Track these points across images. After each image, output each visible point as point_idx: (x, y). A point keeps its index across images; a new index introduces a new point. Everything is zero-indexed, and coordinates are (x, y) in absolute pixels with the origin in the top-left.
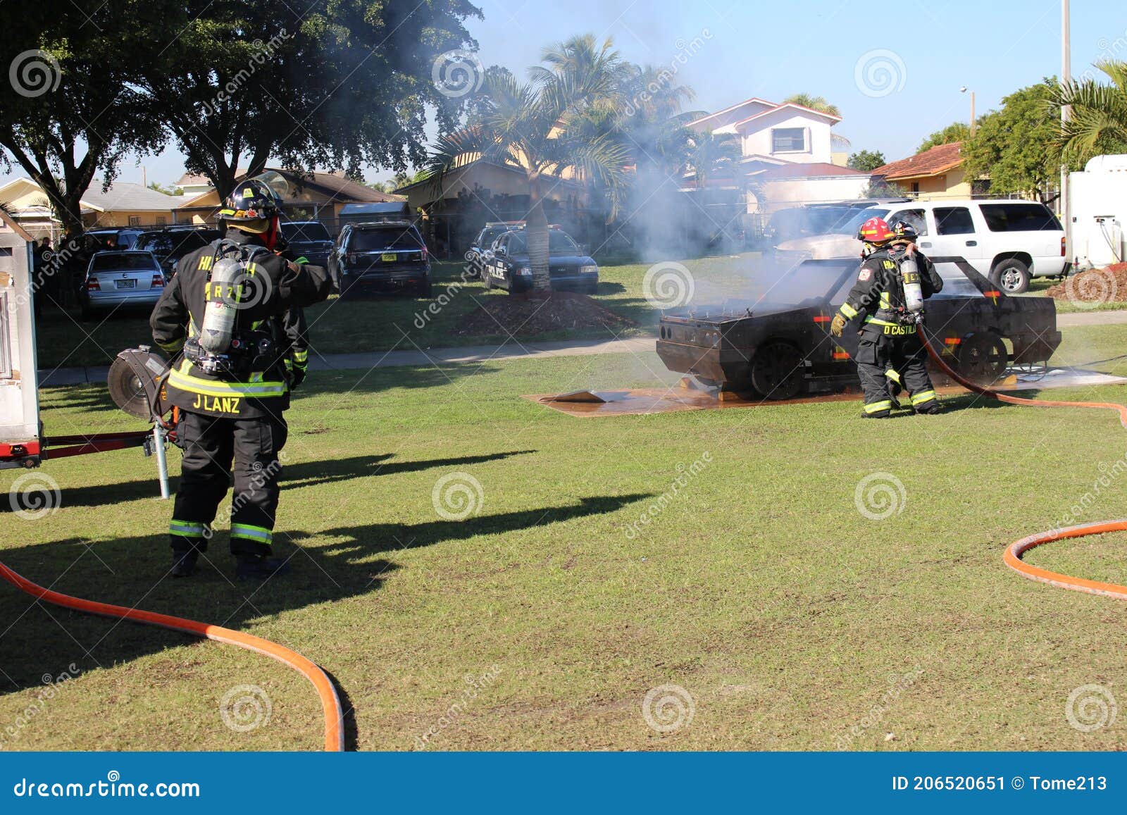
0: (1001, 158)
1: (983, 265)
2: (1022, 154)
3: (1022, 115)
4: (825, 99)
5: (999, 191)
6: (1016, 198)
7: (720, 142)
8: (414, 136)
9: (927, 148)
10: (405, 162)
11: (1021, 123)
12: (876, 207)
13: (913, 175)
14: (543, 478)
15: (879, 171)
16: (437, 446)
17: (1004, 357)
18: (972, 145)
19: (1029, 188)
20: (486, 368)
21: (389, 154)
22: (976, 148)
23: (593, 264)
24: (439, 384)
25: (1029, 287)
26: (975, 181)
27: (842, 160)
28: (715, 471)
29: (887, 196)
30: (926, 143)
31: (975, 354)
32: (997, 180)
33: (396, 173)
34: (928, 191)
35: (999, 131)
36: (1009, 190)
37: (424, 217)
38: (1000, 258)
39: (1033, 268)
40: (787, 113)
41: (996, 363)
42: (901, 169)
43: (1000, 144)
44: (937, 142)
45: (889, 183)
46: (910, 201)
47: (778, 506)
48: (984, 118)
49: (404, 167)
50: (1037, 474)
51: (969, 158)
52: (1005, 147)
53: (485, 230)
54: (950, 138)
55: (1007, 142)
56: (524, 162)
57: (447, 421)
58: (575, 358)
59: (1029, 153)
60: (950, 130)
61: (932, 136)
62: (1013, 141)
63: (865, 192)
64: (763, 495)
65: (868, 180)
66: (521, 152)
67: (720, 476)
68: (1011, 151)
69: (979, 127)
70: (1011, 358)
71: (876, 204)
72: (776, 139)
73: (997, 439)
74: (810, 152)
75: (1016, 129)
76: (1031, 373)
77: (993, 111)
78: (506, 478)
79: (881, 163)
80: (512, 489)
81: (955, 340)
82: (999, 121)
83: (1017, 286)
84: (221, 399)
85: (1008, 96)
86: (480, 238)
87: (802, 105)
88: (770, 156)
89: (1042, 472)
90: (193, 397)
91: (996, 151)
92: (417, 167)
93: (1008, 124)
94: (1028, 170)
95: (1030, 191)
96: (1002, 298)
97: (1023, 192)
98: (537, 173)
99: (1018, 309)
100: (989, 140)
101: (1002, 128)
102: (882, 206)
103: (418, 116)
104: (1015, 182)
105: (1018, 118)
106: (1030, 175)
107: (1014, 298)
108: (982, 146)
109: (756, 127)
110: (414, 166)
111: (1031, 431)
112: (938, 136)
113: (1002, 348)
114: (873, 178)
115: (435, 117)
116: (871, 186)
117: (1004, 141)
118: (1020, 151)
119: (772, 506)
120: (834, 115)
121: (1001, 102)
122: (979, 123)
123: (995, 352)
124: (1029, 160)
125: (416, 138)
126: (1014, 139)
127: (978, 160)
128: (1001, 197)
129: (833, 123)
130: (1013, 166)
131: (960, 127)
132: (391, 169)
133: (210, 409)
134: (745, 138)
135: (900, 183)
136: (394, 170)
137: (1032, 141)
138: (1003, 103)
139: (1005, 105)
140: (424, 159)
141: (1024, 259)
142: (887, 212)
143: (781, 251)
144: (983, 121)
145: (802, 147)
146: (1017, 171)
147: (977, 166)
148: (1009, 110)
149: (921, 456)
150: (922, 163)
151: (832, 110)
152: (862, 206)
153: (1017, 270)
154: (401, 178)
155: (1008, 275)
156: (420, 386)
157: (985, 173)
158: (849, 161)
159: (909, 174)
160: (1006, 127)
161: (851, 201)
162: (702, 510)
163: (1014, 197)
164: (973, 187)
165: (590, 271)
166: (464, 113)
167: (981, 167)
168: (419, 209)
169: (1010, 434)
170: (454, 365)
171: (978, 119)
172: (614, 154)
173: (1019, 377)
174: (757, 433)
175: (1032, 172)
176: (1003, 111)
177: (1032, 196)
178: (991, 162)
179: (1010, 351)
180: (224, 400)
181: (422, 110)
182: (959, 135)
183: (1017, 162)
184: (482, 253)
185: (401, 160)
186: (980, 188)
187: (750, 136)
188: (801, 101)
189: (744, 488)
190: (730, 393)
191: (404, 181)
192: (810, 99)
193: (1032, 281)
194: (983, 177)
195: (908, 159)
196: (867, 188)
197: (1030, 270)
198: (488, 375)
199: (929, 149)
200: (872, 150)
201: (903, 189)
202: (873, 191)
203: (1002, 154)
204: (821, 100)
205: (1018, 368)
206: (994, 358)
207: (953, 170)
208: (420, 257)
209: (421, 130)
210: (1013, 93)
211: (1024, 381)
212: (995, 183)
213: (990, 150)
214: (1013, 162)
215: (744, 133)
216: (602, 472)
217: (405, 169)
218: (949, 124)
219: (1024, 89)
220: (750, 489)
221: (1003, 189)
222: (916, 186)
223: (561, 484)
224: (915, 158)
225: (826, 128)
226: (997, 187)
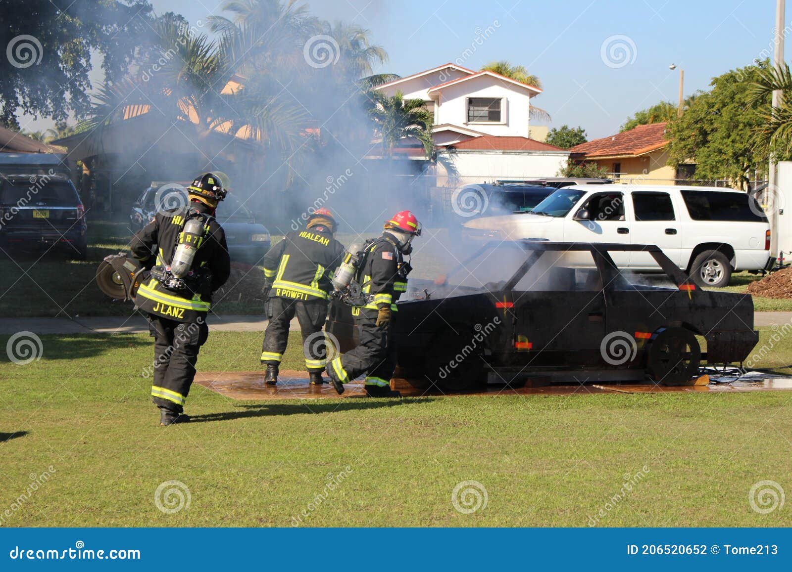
0: (708, 142)
1: (680, 255)
2: (730, 139)
3: (732, 98)
4: (526, 69)
5: (705, 177)
6: (722, 186)
7: (411, 108)
8: (78, 83)
9: (631, 127)
10: (66, 111)
11: (731, 106)
12: (572, 187)
13: (615, 155)
14: (189, 466)
15: (579, 149)
16: (76, 424)
17: (697, 355)
18: (678, 126)
19: (736, 175)
20: (139, 341)
21: (49, 101)
22: (683, 130)
23: (265, 233)
24: (86, 355)
25: (730, 282)
26: (680, 165)
27: (541, 134)
28: (377, 465)
29: (586, 176)
30: (630, 121)
31: (667, 351)
32: (702, 165)
33: (55, 121)
34: (630, 173)
35: (708, 113)
36: (716, 176)
37: (85, 172)
38: (700, 249)
39: (735, 261)
40: (485, 81)
41: (688, 362)
42: (603, 148)
43: (707, 127)
44: (643, 121)
45: (589, 162)
46: (610, 182)
47: (440, 507)
48: (693, 98)
49: (65, 115)
50: (722, 484)
51: (674, 141)
52: (712, 130)
53: (150, 189)
54: (656, 118)
55: (715, 125)
56: (194, 118)
57: (90, 398)
58: (237, 334)
59: (738, 138)
60: (657, 109)
61: (637, 114)
62: (721, 123)
63: (563, 171)
64: (426, 494)
65: (567, 158)
66: (191, 108)
67: (382, 471)
68: (718, 135)
69: (687, 107)
70: (704, 356)
71: (573, 184)
72: (472, 108)
73: (683, 443)
74: (507, 124)
75: (724, 111)
76: (725, 374)
77: (701, 92)
78: (148, 464)
79: (582, 140)
80: (154, 476)
81: (646, 334)
82: (708, 103)
83: (717, 280)
84: (173, 308)
85: (718, 76)
86: (144, 198)
87: (500, 73)
88: (465, 126)
89: (727, 482)
90: (155, 304)
91: (702, 134)
92: (79, 117)
93: (717, 106)
94: (736, 156)
95: (738, 178)
96: (697, 292)
97: (730, 179)
98: (208, 132)
99: (714, 305)
100: (696, 122)
101: (711, 110)
102: (580, 186)
103: (83, 61)
104: (722, 168)
105: (727, 100)
106: (738, 162)
107: (710, 293)
108: (688, 128)
109: (450, 94)
110: (76, 116)
111: (720, 437)
112: (643, 115)
113: (695, 346)
114: (572, 156)
115: (101, 63)
116: (569, 165)
117: (712, 124)
118: (729, 136)
119: (435, 507)
120: (534, 86)
121: (710, 83)
122: (687, 103)
123: (688, 350)
124: (737, 145)
125: (80, 85)
126: (722, 123)
127: (683, 143)
128: (706, 184)
129: (532, 94)
130: (720, 152)
131: (667, 107)
132: (50, 118)
133: (164, 313)
134: (438, 105)
135: (600, 163)
136: (54, 118)
137: (741, 126)
138: (713, 84)
139: (715, 86)
140: (87, 109)
141: (725, 251)
142: (582, 193)
143: (468, 229)
144: (691, 101)
145: (498, 119)
146: (724, 157)
147: (682, 149)
148: (718, 90)
149: (600, 458)
150: (625, 142)
151: (533, 81)
152: (558, 185)
153: (717, 262)
154: (62, 128)
155: (708, 267)
156: (62, 358)
157: (691, 157)
158: (549, 136)
159: (611, 154)
160: (715, 109)
161: (547, 179)
162: (358, 508)
163: (720, 184)
164: (678, 172)
165: (261, 240)
166: (134, 62)
167: (687, 150)
168: (79, 163)
169: (696, 440)
170: (104, 335)
171: (687, 99)
172: (293, 115)
173: (712, 377)
174: (427, 425)
175: (741, 158)
176: (712, 92)
177: (739, 184)
178: (697, 145)
179: (704, 349)
180: (175, 309)
181: (87, 56)
182: (665, 115)
183: (724, 148)
184: (146, 214)
185: (62, 108)
186: (685, 172)
187: (444, 104)
188: (499, 70)
189: (407, 485)
190: (402, 381)
191: (66, 131)
192: (510, 68)
193: (733, 275)
194: (688, 161)
195: (611, 138)
196: (565, 166)
197: (731, 263)
198: (140, 348)
199: (634, 127)
200: (573, 126)
201: (603, 170)
202: (572, 169)
203: (709, 138)
204: (521, 70)
205: (712, 368)
206: (687, 356)
207: (657, 152)
208: (75, 216)
209: (86, 77)
210: (723, 74)
211: (718, 383)
212: (700, 169)
213: (696, 132)
214: (721, 147)
215: (436, 100)
216: (254, 461)
217: (66, 118)
218: (656, 103)
219: (735, 71)
220: (413, 487)
221: (710, 175)
222: (617, 167)
223: (208, 473)
224: (618, 137)
225: (525, 99)
226: (703, 173)
